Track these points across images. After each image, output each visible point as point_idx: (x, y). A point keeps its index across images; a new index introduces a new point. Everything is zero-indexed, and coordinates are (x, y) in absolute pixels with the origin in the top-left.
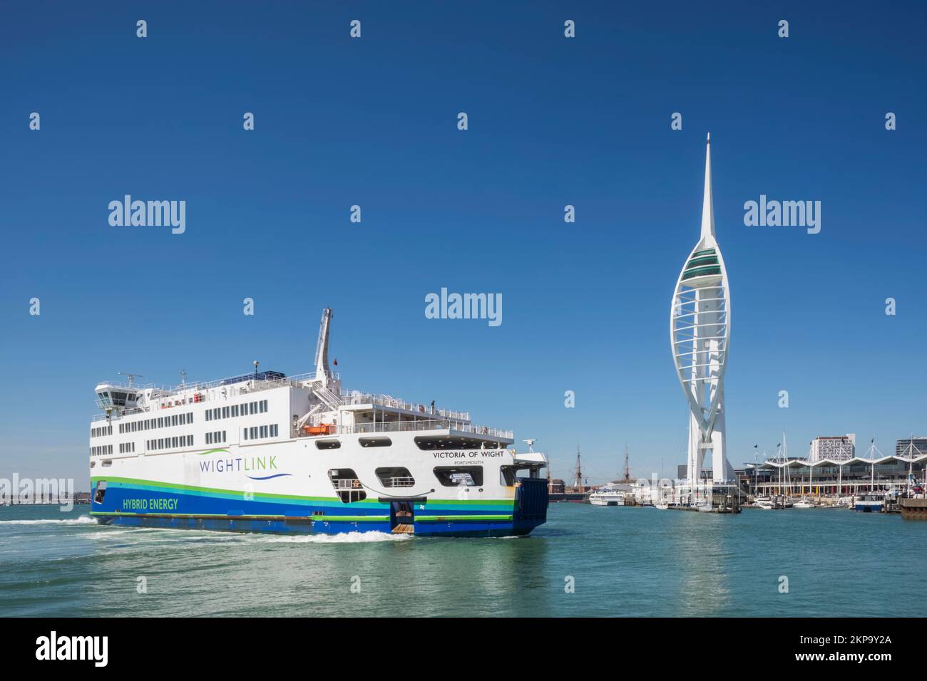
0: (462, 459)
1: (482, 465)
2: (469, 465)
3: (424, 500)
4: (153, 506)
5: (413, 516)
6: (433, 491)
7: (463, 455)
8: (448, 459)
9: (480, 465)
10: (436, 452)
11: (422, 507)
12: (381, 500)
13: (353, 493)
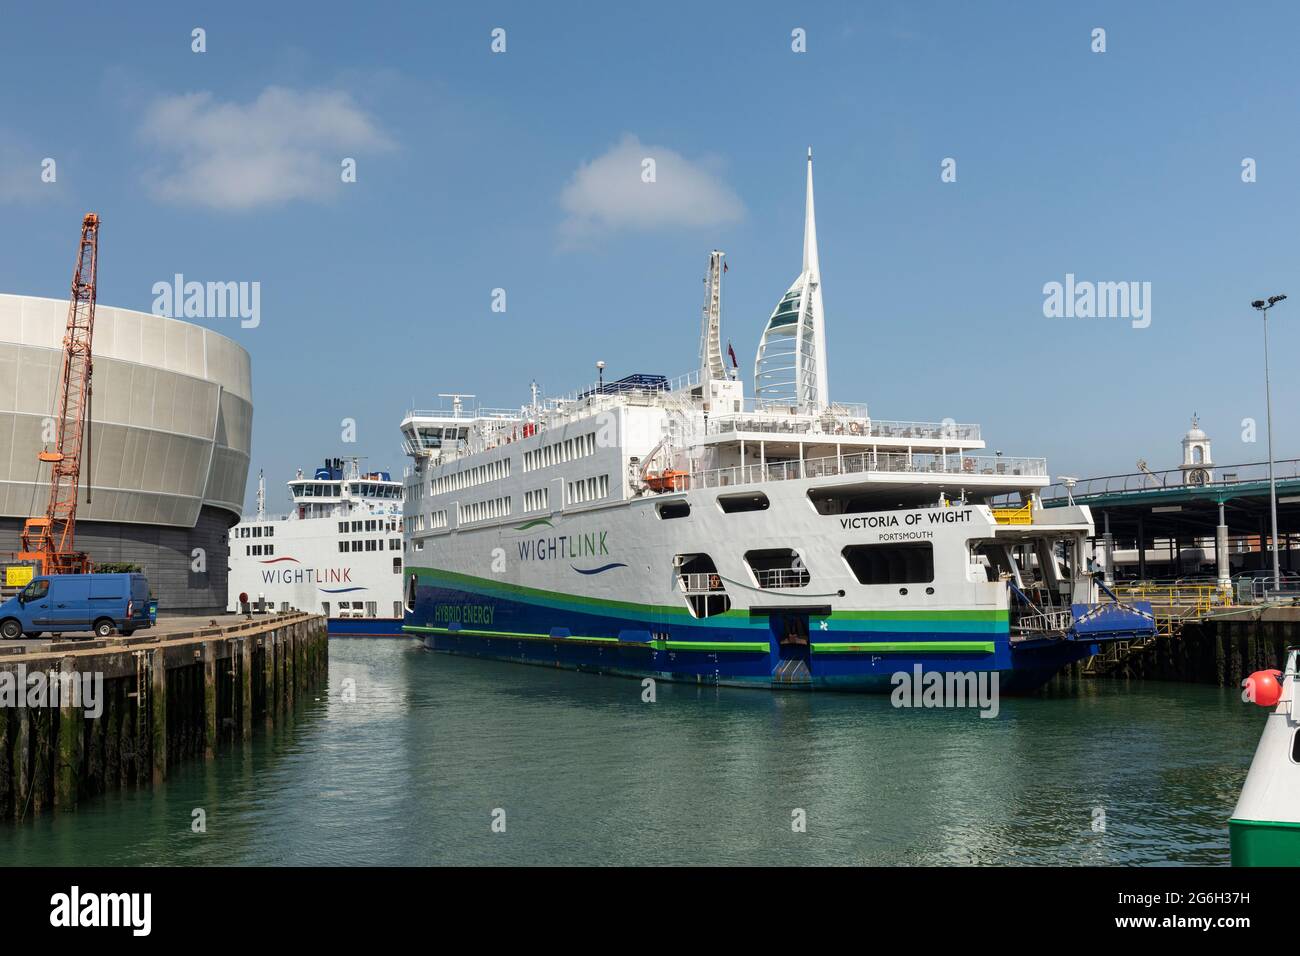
0: (893, 529)
1: (929, 539)
2: (906, 540)
3: (825, 611)
4: (467, 618)
5: (808, 642)
6: (842, 593)
7: (895, 521)
8: (870, 531)
9: (926, 539)
10: (845, 517)
11: (824, 626)
12: (756, 612)
13: (711, 598)
